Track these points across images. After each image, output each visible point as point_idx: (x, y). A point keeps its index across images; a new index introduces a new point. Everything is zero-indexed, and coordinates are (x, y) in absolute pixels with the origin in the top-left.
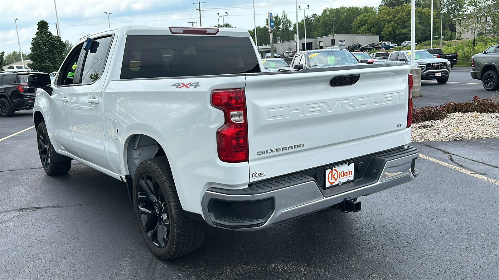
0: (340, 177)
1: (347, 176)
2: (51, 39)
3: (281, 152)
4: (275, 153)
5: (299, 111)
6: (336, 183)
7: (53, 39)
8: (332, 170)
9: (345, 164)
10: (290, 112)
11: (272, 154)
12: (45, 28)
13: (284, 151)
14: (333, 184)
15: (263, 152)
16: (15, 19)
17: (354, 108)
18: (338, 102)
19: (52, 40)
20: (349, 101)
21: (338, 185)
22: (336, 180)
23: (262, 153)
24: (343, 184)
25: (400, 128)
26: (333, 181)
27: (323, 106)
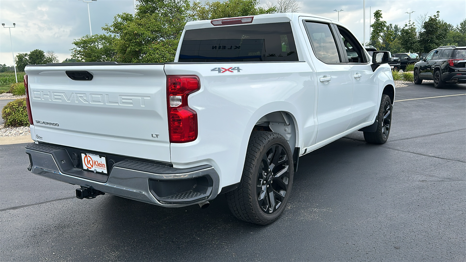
0: (95, 165)
1: (101, 167)
4: (44, 125)
6: (92, 169)
8: (86, 155)
9: (96, 155)
13: (48, 126)
14: (89, 169)
17: (88, 103)
21: (92, 172)
22: (92, 167)
23: (38, 122)
24: (97, 173)
25: (156, 139)
26: (89, 166)
27: (62, 95)
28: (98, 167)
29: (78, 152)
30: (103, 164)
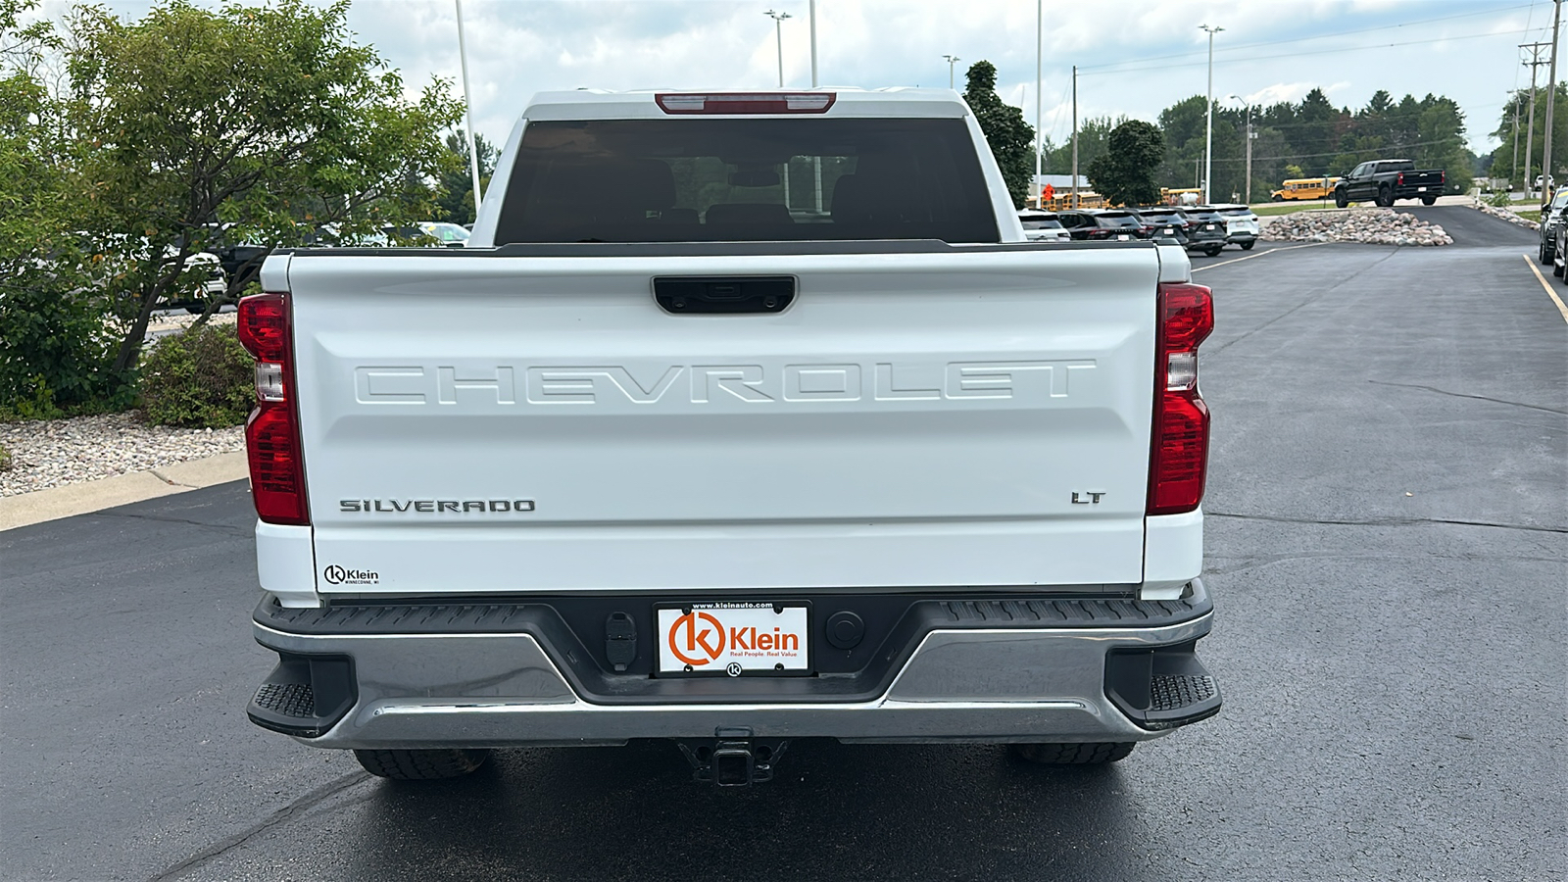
1: (773, 650)
2: (995, 114)
3: (436, 516)
4: (412, 515)
5: (496, 387)
6: (715, 665)
7: (1000, 114)
8: (687, 613)
9: (754, 604)
10: (457, 387)
11: (396, 516)
12: (984, 85)
13: (448, 515)
14: (696, 668)
15: (362, 504)
16: (951, 59)
17: (770, 400)
18: (682, 370)
19: (996, 120)
20: (741, 373)
21: (721, 675)
22: (715, 655)
23: (358, 508)
24: (748, 674)
25: (1091, 508)
26: (699, 653)
27: (606, 377)
28: (750, 651)
29: (645, 606)
30: (785, 637)
